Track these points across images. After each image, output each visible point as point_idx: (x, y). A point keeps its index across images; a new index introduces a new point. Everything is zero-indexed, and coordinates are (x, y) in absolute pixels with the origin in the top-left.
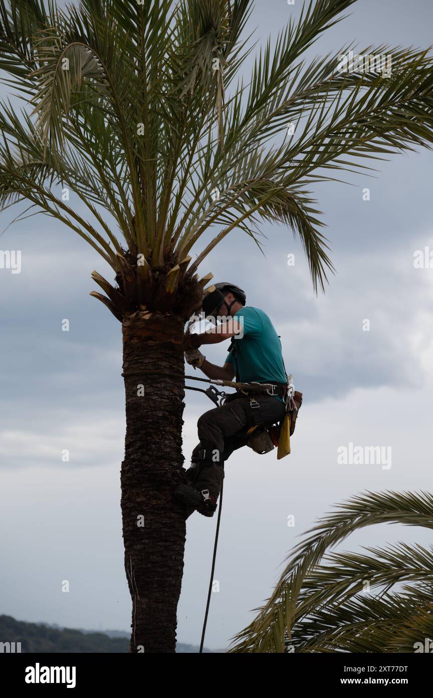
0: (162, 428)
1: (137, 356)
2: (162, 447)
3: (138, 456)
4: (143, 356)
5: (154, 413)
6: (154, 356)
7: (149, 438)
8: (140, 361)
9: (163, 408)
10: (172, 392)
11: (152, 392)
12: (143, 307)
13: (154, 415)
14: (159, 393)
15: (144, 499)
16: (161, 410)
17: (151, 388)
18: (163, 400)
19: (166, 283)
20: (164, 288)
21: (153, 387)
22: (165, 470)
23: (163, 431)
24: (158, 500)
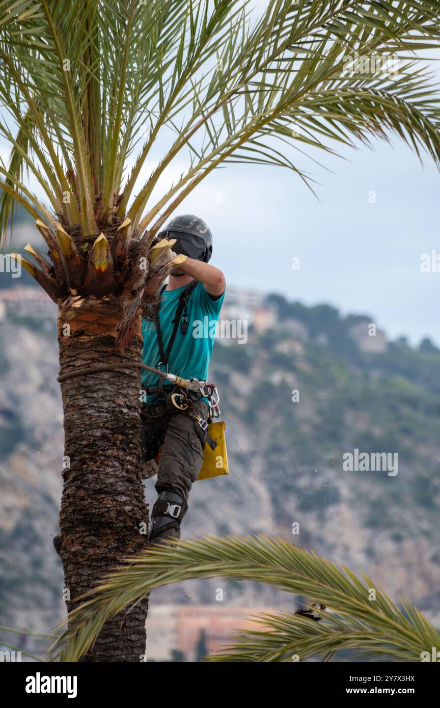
0: (100, 452)
1: (69, 357)
2: (101, 476)
3: (72, 490)
4: (74, 356)
5: (90, 432)
6: (88, 356)
7: (84, 466)
8: (71, 364)
9: (101, 425)
10: (114, 402)
11: (87, 405)
12: (74, 292)
13: (90, 435)
14: (95, 405)
15: (80, 548)
16: (99, 427)
17: (85, 399)
18: (102, 414)
19: (94, 258)
20: (92, 263)
21: (88, 397)
22: (105, 507)
23: (102, 455)
24: (96, 549)
